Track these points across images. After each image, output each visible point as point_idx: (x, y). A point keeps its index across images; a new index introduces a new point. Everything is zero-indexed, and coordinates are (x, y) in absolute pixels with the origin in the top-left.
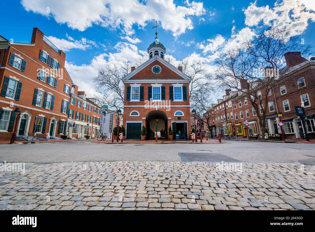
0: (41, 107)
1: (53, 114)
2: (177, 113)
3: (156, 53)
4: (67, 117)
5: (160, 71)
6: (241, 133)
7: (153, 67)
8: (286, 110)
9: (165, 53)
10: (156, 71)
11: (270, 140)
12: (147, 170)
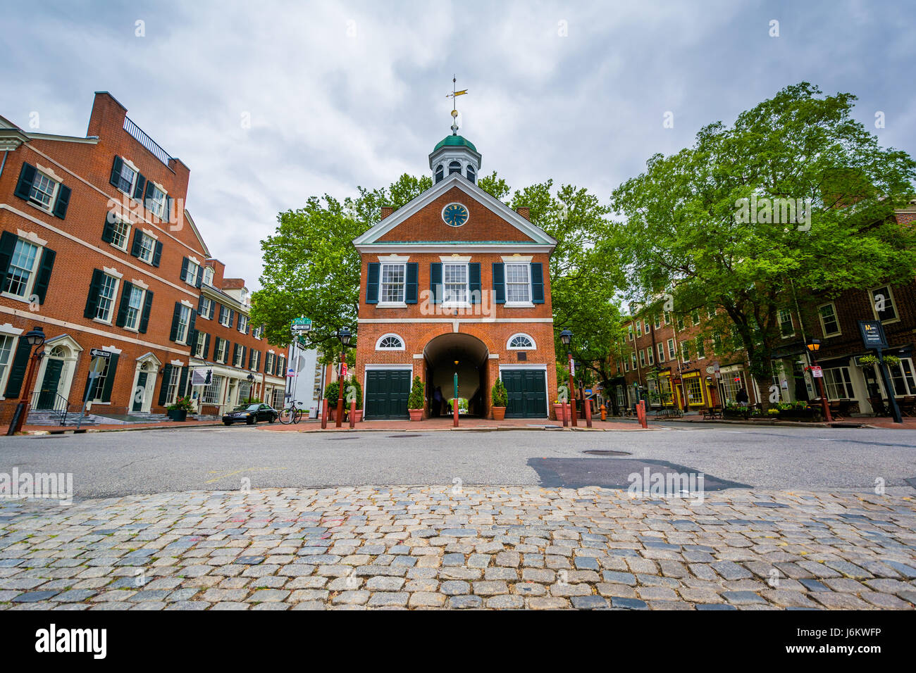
0: (112, 325)
1: (147, 344)
2: (514, 341)
3: (455, 167)
4: (188, 354)
5: (465, 218)
6: (699, 401)
7: (445, 207)
8: (828, 332)
9: (479, 168)
10: (452, 219)
11: (787, 420)
12: (438, 517)
